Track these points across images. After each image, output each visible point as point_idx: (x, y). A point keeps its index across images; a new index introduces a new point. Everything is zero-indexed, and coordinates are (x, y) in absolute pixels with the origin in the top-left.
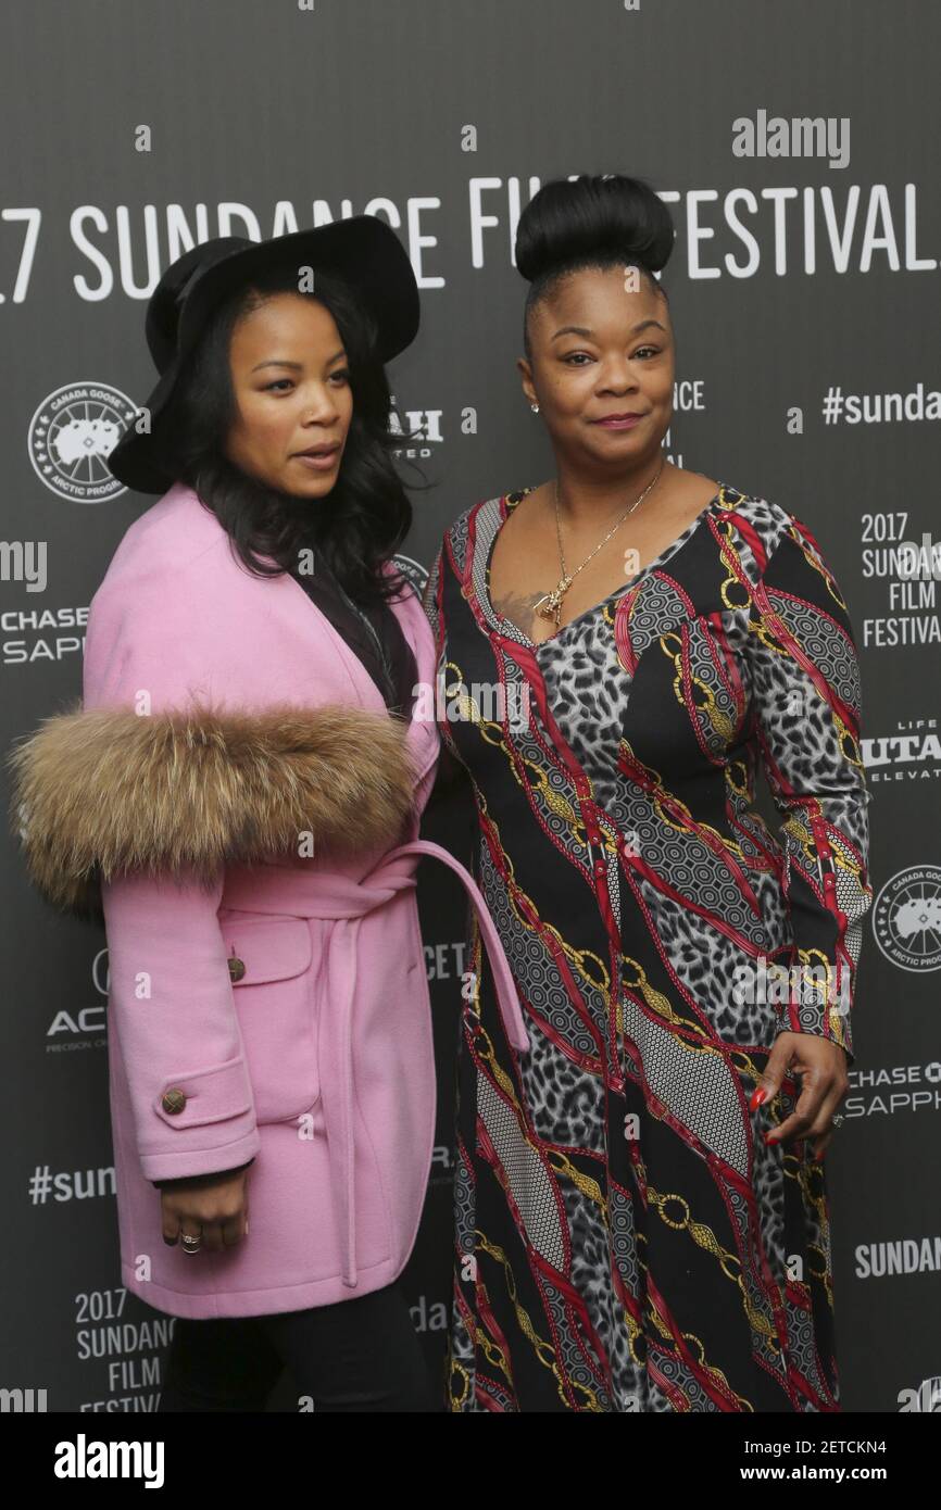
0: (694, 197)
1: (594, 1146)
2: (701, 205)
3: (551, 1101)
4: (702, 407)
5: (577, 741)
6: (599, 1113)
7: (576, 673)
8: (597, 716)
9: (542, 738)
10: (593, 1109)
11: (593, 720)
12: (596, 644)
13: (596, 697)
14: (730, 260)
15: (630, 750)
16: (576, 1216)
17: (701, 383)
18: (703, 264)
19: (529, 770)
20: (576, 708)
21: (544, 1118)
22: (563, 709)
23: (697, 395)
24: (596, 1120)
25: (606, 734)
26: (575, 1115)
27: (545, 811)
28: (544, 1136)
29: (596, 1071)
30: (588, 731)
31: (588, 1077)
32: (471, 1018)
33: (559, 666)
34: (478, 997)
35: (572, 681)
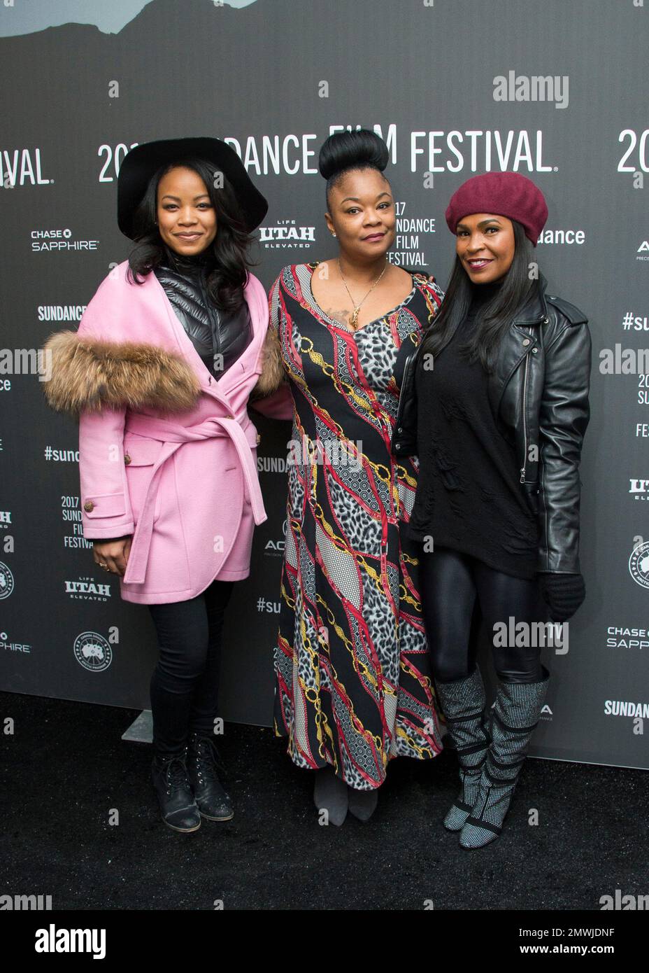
0: (432, 135)
1: (374, 553)
2: (436, 138)
3: (359, 532)
4: (434, 231)
5: (370, 376)
6: (379, 538)
7: (373, 346)
8: (382, 365)
9: (353, 373)
10: (375, 536)
11: (380, 367)
12: (383, 334)
13: (382, 357)
14: (449, 164)
15: (395, 382)
16: (366, 585)
17: (434, 220)
18: (436, 165)
19: (344, 387)
20: (372, 361)
21: (355, 540)
22: (366, 361)
23: (432, 225)
24: (377, 541)
25: (385, 374)
26: (367, 539)
27: (355, 405)
28: (355, 548)
29: (378, 519)
30: (377, 372)
31: (374, 521)
32: (313, 501)
33: (365, 342)
34: (315, 491)
35: (372, 349)
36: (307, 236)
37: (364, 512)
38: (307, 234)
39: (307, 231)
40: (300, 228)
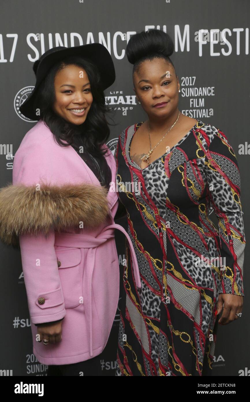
1: (158, 318)
3: (147, 303)
5: (154, 198)
6: (160, 308)
9: (144, 197)
10: (158, 306)
12: (159, 169)
13: (159, 185)
15: (169, 200)
16: (153, 338)
19: (141, 206)
20: (153, 188)
21: (145, 308)
22: (150, 188)
24: (159, 310)
25: (162, 196)
26: (153, 308)
27: (146, 218)
28: (145, 314)
29: (159, 295)
31: (157, 297)
32: (125, 278)
33: (148, 176)
34: (127, 272)
35: (152, 180)
36: (131, 102)
37: (150, 290)
38: (131, 100)
39: (131, 98)
40: (126, 97)
